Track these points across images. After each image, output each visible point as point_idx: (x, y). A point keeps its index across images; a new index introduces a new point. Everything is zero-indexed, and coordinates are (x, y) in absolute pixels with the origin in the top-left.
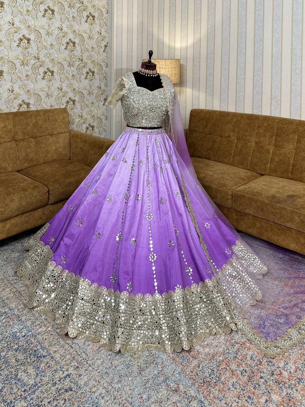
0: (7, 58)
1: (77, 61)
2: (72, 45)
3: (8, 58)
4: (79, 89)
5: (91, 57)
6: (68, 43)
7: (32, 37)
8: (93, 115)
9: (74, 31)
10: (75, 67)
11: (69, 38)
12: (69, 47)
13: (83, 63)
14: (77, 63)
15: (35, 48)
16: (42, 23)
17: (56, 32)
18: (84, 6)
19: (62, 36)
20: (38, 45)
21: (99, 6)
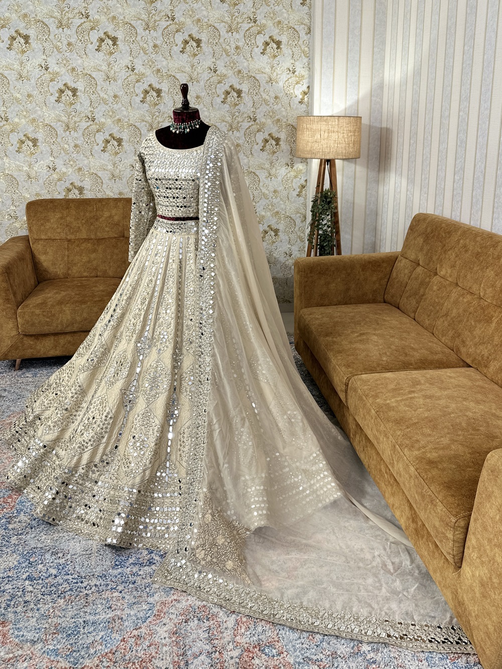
0: (126, 120)
1: (246, 121)
2: (235, 95)
3: (129, 120)
4: (249, 167)
5: (273, 113)
6: (228, 93)
7: (165, 87)
8: (277, 212)
9: (240, 71)
10: (242, 132)
11: (230, 84)
12: (229, 99)
13: (257, 124)
14: (246, 125)
15: (170, 104)
16: (180, 63)
17: (206, 75)
18: (257, 26)
19: (217, 82)
20: (174, 100)
21: (291, 22)
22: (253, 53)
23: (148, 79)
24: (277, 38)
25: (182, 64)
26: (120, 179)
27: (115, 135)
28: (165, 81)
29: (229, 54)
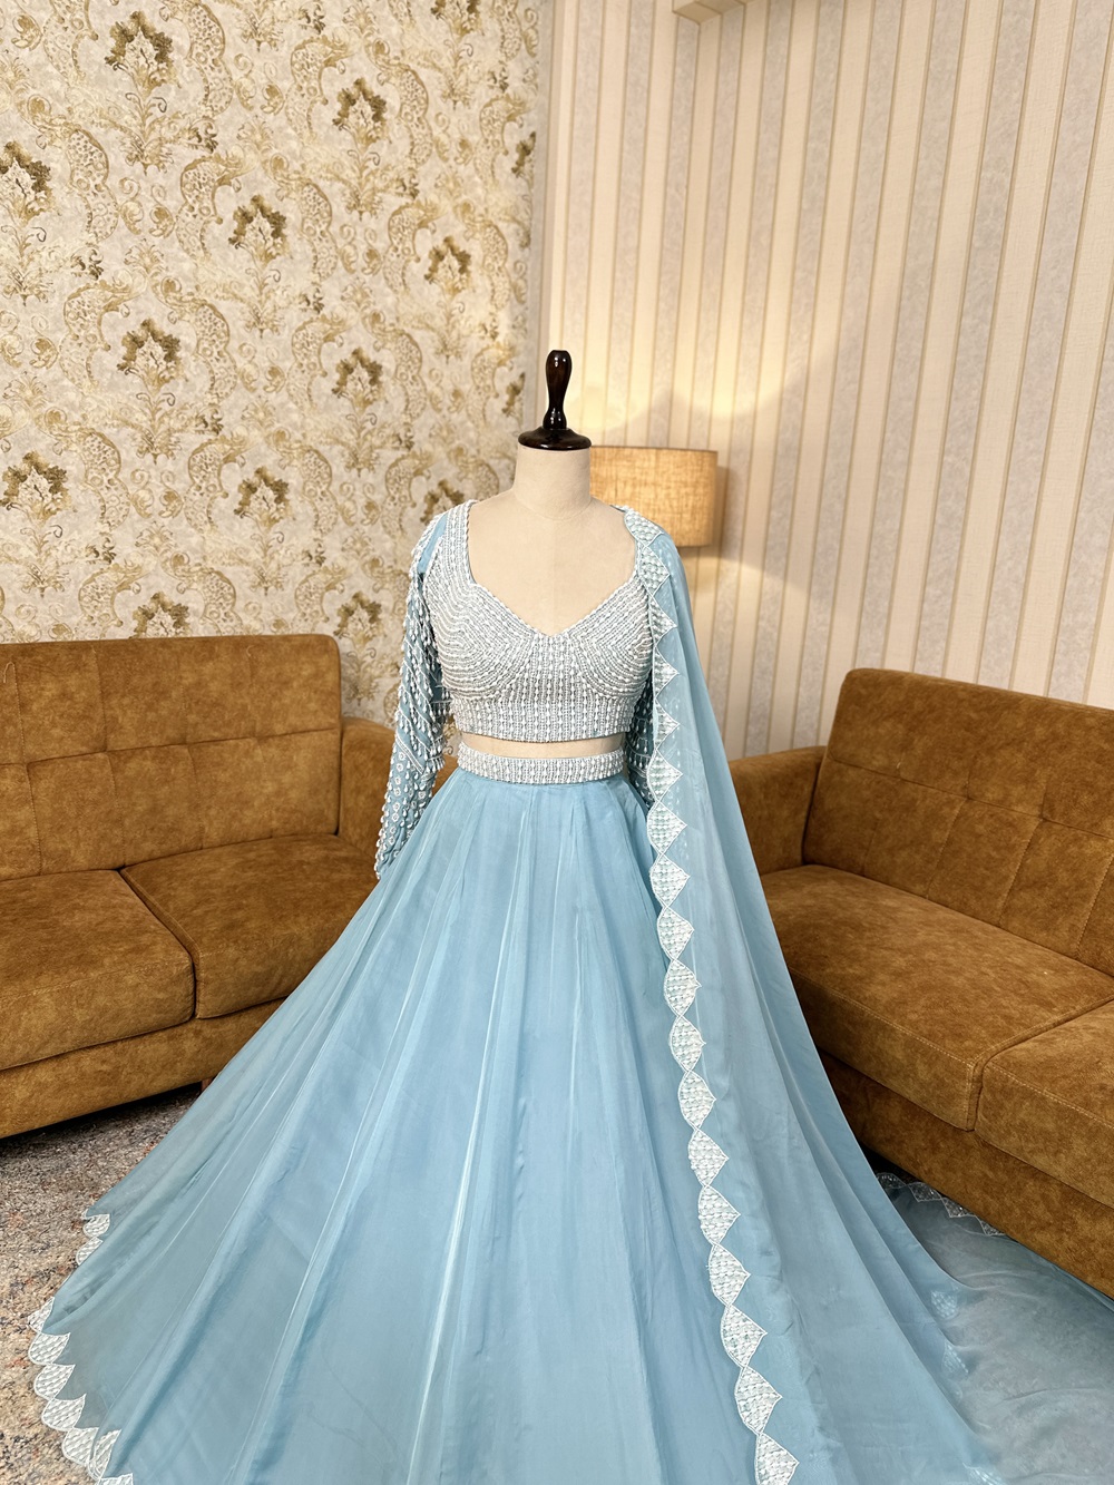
0: (77, 417)
2: (365, 375)
3: (84, 417)
5: (450, 431)
6: (348, 369)
7: (188, 335)
9: (376, 317)
11: (353, 347)
12: (350, 385)
13: (415, 456)
14: (388, 455)
15: (203, 382)
16: (231, 271)
17: (294, 316)
18: (419, 205)
19: (322, 336)
20: (211, 372)
21: (490, 211)
22: (408, 274)
23: (141, 304)
24: (462, 246)
25: (235, 274)
26: (58, 586)
27: (41, 460)
28: (187, 317)
29: (353, 266)
